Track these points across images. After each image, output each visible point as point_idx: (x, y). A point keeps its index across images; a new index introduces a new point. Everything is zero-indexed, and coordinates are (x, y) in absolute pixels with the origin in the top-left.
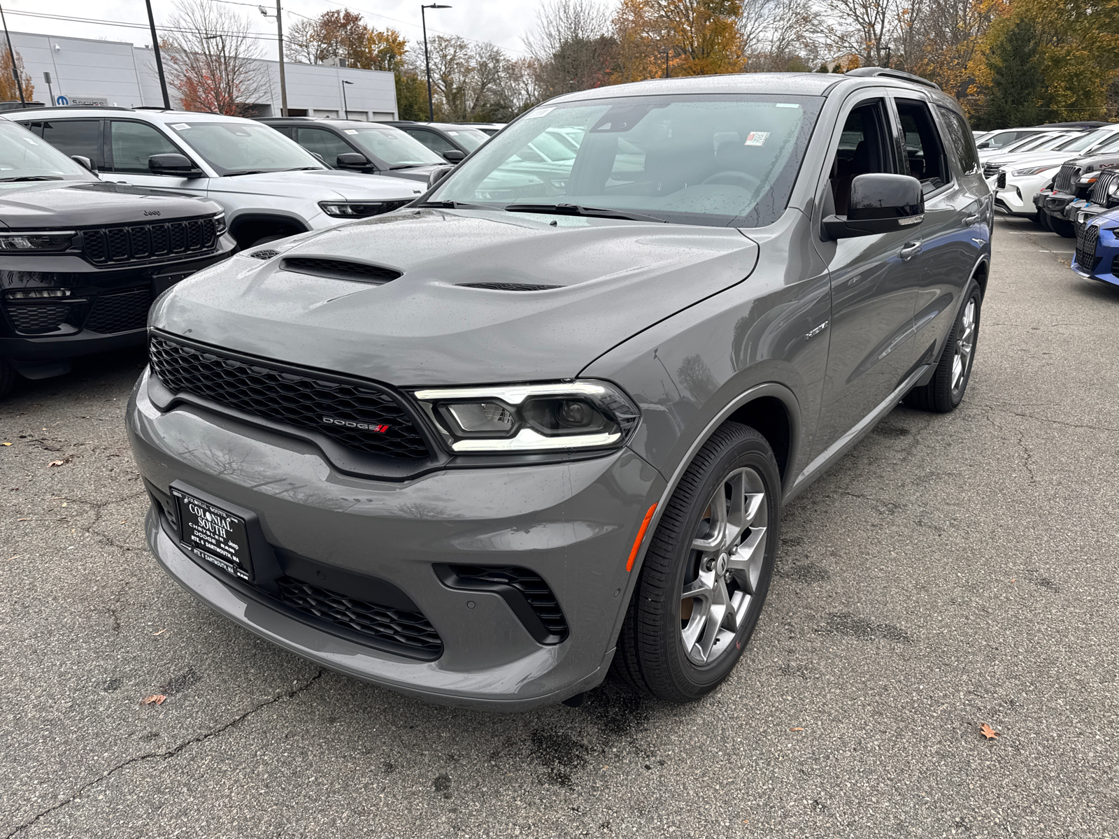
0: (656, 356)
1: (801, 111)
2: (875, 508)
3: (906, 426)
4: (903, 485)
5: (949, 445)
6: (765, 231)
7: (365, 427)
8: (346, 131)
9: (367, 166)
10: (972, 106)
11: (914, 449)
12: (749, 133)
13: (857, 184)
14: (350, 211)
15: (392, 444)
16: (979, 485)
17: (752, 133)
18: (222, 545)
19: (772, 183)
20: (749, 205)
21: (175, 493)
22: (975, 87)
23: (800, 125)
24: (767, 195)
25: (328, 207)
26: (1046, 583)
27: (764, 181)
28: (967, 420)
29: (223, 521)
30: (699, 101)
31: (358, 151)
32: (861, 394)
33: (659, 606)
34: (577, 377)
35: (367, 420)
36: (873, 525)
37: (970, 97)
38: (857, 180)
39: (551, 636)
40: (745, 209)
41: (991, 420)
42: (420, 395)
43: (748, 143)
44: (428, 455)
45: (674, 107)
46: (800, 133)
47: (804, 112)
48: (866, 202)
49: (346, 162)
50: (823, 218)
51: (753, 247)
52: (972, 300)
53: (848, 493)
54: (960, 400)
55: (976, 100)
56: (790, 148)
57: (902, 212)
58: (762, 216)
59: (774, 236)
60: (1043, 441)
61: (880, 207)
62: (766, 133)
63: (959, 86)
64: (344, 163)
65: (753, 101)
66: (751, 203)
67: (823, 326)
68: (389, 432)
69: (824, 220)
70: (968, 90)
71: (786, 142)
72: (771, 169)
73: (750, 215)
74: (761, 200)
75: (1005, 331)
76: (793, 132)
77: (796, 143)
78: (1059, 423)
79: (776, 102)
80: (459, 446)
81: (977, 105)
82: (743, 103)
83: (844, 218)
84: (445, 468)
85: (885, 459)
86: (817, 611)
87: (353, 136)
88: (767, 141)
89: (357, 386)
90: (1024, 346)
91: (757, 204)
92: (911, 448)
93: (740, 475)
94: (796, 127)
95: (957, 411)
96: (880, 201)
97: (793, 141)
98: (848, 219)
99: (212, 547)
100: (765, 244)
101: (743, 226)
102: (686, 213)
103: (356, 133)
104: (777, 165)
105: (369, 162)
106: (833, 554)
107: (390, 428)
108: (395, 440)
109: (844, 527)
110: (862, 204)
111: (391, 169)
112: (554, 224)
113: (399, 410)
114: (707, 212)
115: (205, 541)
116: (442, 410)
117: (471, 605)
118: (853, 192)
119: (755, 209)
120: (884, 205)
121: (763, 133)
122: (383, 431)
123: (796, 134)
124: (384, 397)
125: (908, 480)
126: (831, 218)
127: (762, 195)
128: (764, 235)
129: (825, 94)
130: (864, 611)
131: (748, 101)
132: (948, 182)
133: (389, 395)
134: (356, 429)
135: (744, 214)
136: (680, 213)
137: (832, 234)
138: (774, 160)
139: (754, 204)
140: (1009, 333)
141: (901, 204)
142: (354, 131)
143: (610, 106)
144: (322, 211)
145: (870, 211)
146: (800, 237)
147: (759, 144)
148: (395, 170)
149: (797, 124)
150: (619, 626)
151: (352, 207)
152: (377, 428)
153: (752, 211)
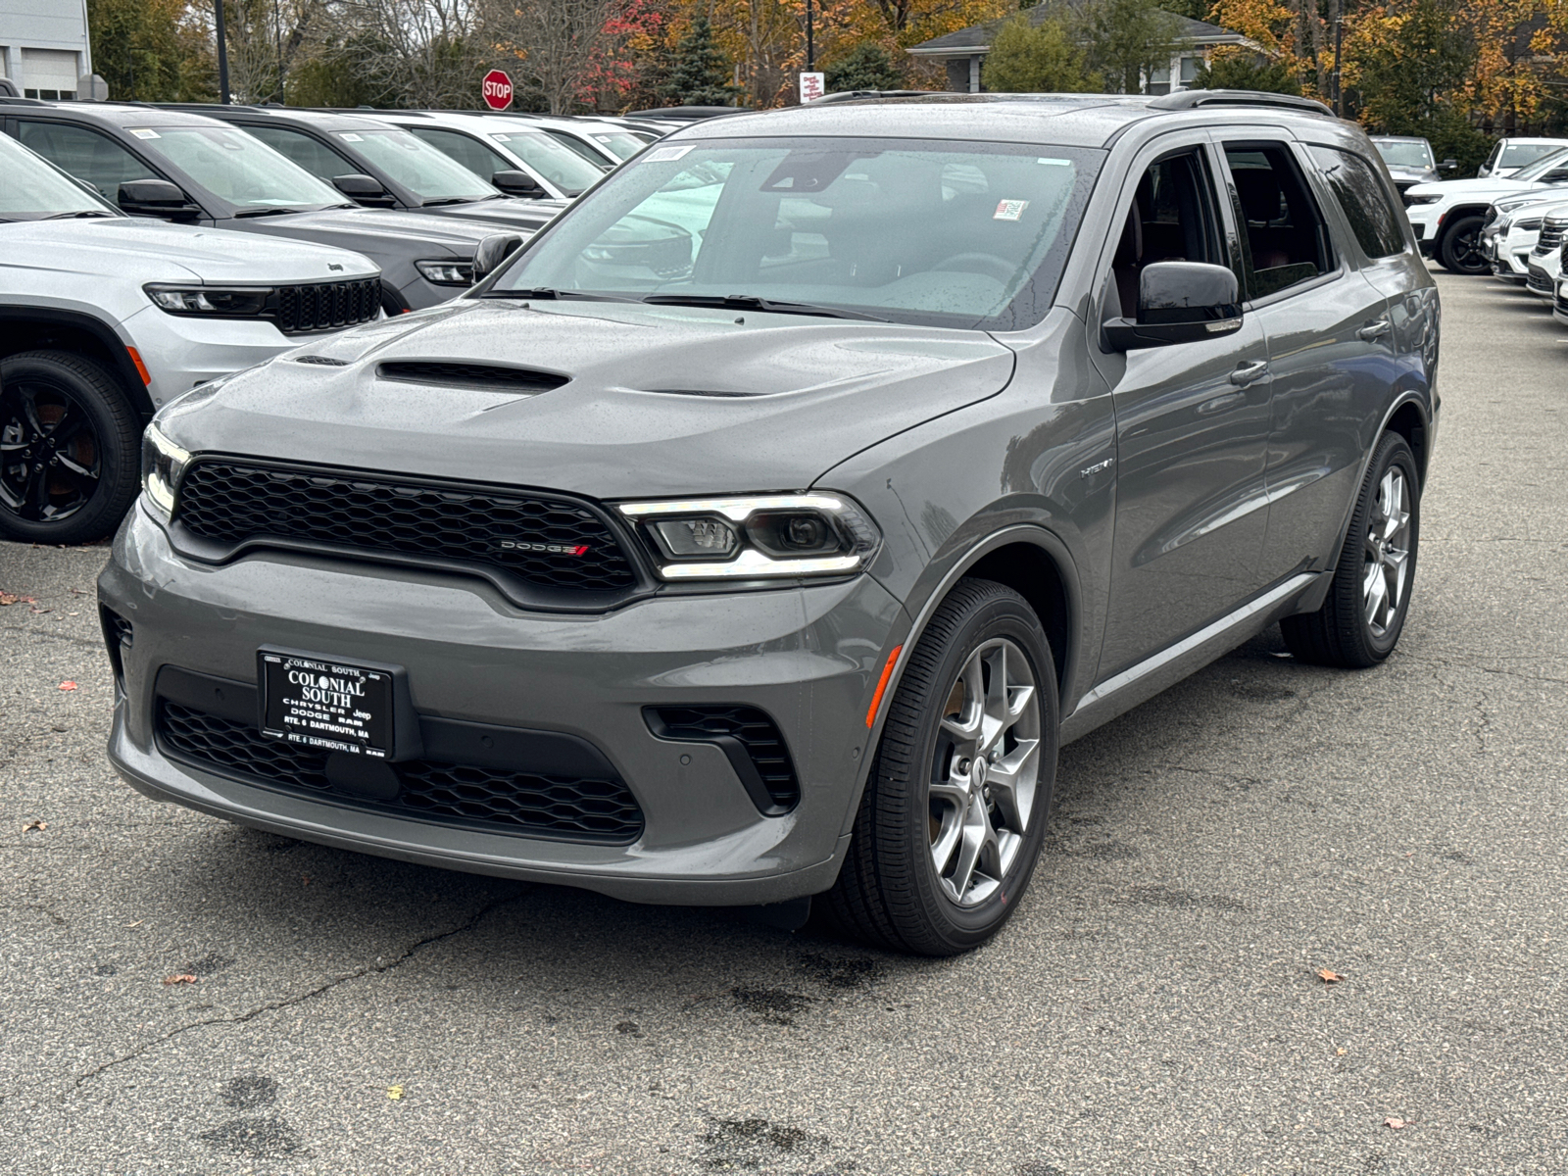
0: (889, 487)
1: (1073, 170)
2: (1221, 784)
3: (1290, 687)
4: (1269, 759)
5: (1359, 709)
6: (1024, 336)
7: (557, 549)
8: (133, 132)
9: (185, 208)
10: (1545, 78)
11: (1297, 715)
12: (999, 202)
13: (1148, 275)
14: (203, 303)
15: (589, 571)
16: (1393, 757)
17: (1004, 202)
18: (341, 720)
19: (1032, 273)
20: (1002, 301)
21: (269, 658)
22: (1547, 35)
23: (1071, 191)
24: (1025, 289)
25: (161, 295)
26: (1457, 856)
27: (1024, 268)
28: (1399, 679)
29: (350, 685)
30: (925, 149)
31: (162, 175)
32: (1190, 609)
33: (903, 786)
34: (810, 489)
35: (559, 540)
36: (1213, 802)
37: (1537, 58)
38: (1148, 271)
39: (776, 807)
40: (995, 305)
41: (1439, 677)
42: (627, 509)
43: (998, 215)
44: (634, 581)
45: (890, 158)
46: (1070, 204)
47: (1078, 173)
48: (1165, 301)
49: (137, 197)
50: (1103, 321)
51: (1008, 355)
52: (1396, 469)
53: (1180, 768)
54: (1392, 648)
55: (1551, 65)
56: (1057, 222)
57: (1211, 314)
58: (1018, 317)
59: (1036, 342)
60: (1518, 705)
61: (1184, 306)
62: (1023, 202)
63: (1513, 33)
64: (132, 200)
65: (1004, 153)
66: (1004, 299)
67: (1105, 463)
68: (588, 556)
69: (1106, 324)
70: (1533, 42)
71: (1051, 215)
72: (1031, 254)
73: (1003, 316)
74: (1019, 295)
75: (1510, 550)
76: (1061, 201)
77: (1065, 218)
78: (1554, 681)
79: (1039, 156)
80: (669, 572)
81: (1557, 76)
82: (990, 156)
83: (1133, 322)
84: (655, 596)
85: (1247, 727)
86: (1117, 885)
87: (152, 144)
88: (1024, 213)
89: (548, 502)
90: (1537, 574)
91: (1013, 301)
92: (1291, 714)
93: (998, 648)
94: (1066, 195)
95: (1385, 667)
96: (1186, 299)
97: (1061, 213)
98: (1138, 322)
99: (322, 726)
100: (1024, 351)
101: (993, 330)
102: (915, 310)
103: (156, 136)
104: (1039, 247)
105: (189, 199)
106: (1147, 832)
107: (589, 549)
108: (593, 565)
109: (1169, 804)
110: (1158, 302)
111: (239, 216)
112: (741, 321)
113: (601, 527)
114: (946, 310)
115: (308, 720)
116: (650, 529)
117: (685, 760)
118: (1142, 286)
119: (1010, 307)
120: (1191, 304)
121: (1019, 202)
122: (580, 554)
123: (1065, 205)
124: (582, 513)
125: (1280, 752)
126: (1115, 322)
127: (1018, 289)
128: (1024, 341)
129: (1108, 146)
130: (1185, 884)
131: (997, 153)
132: (1332, 269)
133: (587, 510)
134: (545, 554)
135: (996, 314)
136: (908, 311)
137: (1117, 344)
138: (1035, 240)
139: (1008, 301)
140: (1518, 553)
141: (1211, 303)
142: (150, 131)
143: (788, 151)
144: (151, 303)
145: (1170, 313)
146: (1074, 346)
147: (1015, 217)
148: (250, 218)
149: (1067, 189)
150: (853, 815)
151: (208, 296)
152: (571, 550)
153: (1005, 310)
